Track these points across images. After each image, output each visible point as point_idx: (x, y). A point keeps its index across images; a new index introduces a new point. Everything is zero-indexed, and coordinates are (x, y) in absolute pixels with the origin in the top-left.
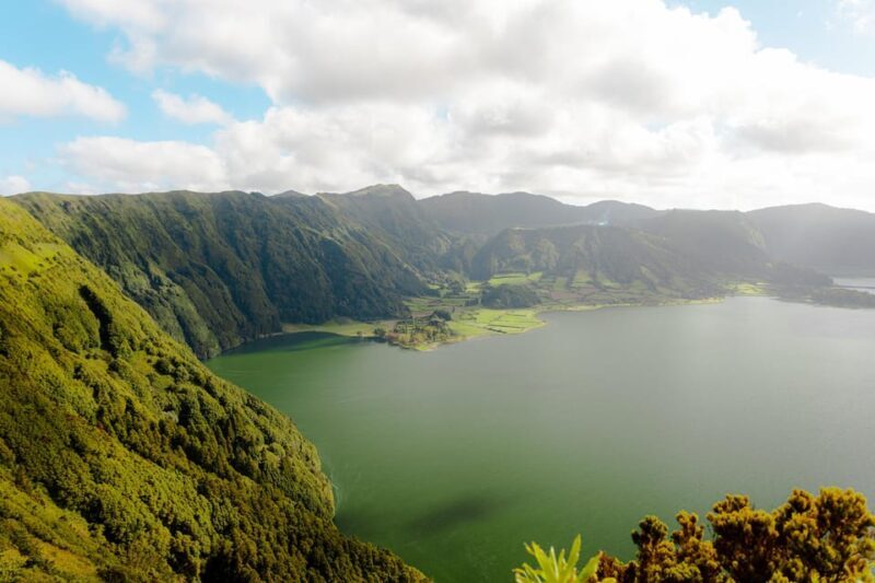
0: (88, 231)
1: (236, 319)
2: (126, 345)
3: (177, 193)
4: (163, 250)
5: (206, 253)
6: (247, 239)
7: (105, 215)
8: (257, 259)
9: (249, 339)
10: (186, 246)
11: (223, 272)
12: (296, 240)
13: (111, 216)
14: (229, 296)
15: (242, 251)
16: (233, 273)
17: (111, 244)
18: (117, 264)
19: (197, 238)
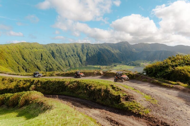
0: (59, 49)
1: (79, 63)
2: (43, 60)
3: (75, 43)
4: (70, 52)
5: (77, 53)
6: (85, 51)
7: (62, 46)
8: (86, 54)
9: (80, 66)
10: (74, 51)
11: (79, 56)
12: (93, 51)
13: (62, 47)
14: (79, 60)
15: (84, 53)
16: (80, 56)
17: (61, 51)
18: (61, 53)
19: (76, 50)
